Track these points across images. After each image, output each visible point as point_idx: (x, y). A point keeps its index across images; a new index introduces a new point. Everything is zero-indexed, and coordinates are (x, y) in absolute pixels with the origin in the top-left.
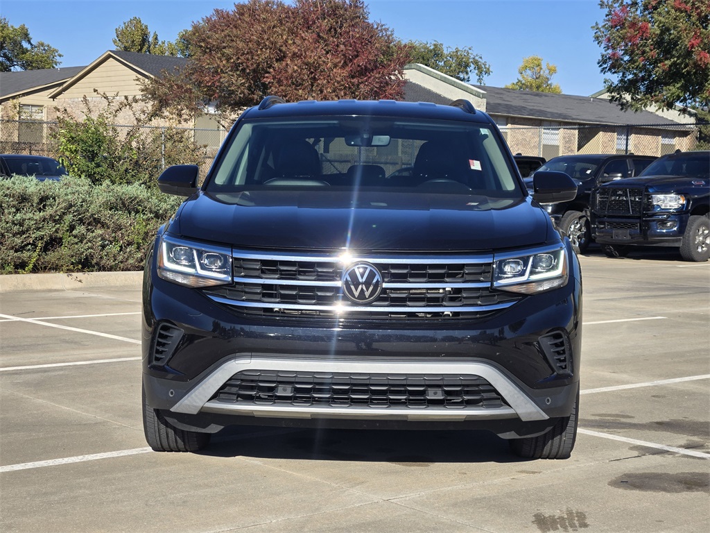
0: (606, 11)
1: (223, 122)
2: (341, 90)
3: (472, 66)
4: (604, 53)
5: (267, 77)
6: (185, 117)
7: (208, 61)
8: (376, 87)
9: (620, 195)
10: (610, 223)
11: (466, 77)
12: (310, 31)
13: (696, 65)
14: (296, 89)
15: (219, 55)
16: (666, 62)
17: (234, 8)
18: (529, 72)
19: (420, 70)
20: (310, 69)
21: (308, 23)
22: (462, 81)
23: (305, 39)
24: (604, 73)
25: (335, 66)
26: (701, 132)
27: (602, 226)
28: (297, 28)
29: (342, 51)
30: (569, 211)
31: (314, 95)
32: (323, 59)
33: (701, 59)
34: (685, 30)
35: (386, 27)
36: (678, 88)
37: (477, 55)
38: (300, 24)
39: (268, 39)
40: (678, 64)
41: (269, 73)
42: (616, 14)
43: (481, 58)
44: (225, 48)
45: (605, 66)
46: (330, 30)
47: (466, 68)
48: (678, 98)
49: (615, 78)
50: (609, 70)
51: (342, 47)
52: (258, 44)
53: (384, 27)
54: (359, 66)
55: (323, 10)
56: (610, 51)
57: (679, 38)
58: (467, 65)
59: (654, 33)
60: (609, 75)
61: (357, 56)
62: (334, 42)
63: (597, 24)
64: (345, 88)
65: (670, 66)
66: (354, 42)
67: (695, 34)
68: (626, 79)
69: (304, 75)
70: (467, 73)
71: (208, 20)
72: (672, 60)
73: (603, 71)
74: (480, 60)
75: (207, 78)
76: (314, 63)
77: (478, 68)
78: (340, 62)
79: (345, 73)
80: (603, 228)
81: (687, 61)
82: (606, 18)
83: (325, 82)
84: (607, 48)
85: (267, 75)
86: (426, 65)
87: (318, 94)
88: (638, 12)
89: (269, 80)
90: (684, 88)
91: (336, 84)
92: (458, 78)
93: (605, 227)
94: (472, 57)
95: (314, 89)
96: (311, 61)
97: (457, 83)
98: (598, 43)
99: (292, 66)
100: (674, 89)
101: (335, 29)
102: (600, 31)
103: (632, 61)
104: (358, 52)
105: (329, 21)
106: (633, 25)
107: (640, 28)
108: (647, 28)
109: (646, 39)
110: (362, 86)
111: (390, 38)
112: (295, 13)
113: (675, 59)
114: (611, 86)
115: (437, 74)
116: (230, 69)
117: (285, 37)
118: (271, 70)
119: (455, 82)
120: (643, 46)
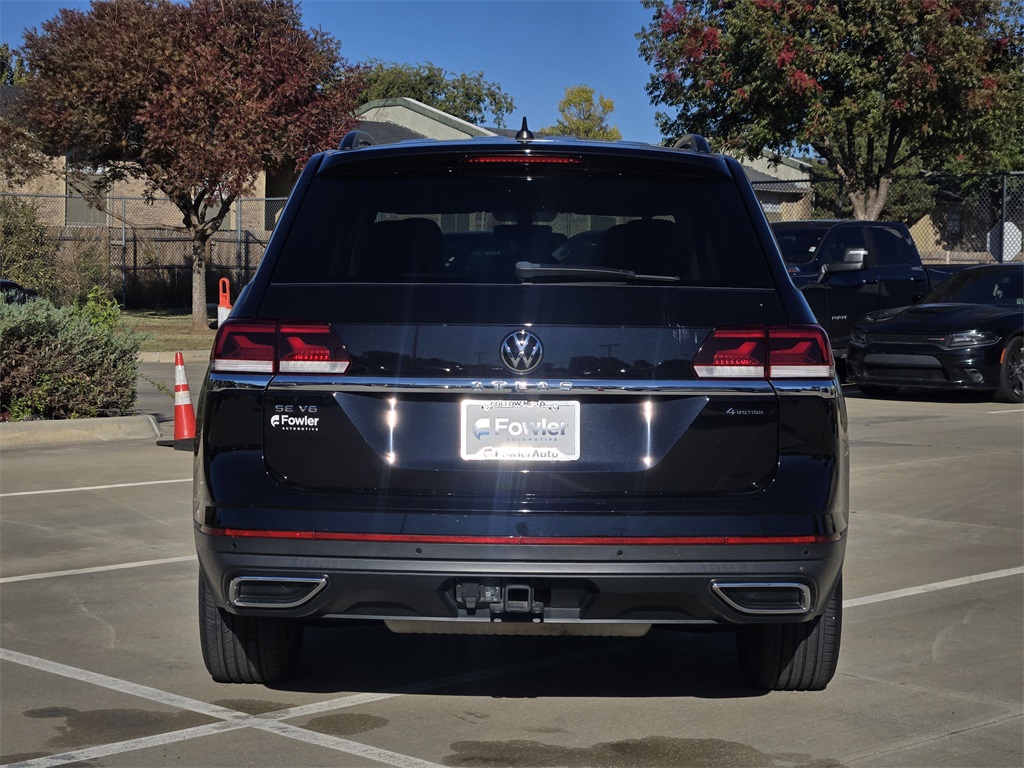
0: (653, 11)
1: (78, 186)
2: (257, 134)
3: (488, 101)
4: (655, 73)
5: (141, 114)
6: (18, 177)
7: (49, 90)
8: (313, 130)
11: (479, 116)
12: (208, 43)
13: (789, 91)
14: (186, 133)
15: (67, 80)
16: (746, 88)
17: (90, 8)
18: (574, 110)
19: (409, 107)
20: (208, 101)
21: (205, 31)
22: (472, 122)
23: (202, 55)
24: (656, 104)
25: (249, 96)
26: (817, 195)
28: (188, 37)
29: (259, 73)
31: (215, 142)
32: (229, 86)
33: (795, 83)
34: (773, 37)
35: (330, 37)
36: (764, 126)
37: (493, 85)
38: (193, 33)
39: (140, 56)
40: (763, 90)
41: (144, 107)
42: (668, 15)
43: (499, 88)
44: (75, 68)
45: (657, 93)
46: (239, 42)
47: (478, 103)
48: (765, 141)
49: (672, 112)
50: (663, 99)
51: (259, 67)
52: (125, 63)
53: (325, 37)
54: (286, 97)
55: (228, 10)
56: (664, 71)
57: (763, 50)
58: (479, 100)
59: (726, 44)
60: (663, 107)
61: (283, 81)
62: (246, 60)
63: (643, 29)
64: (265, 130)
65: (752, 93)
66: (277, 60)
67: (787, 43)
68: (689, 114)
69: (198, 110)
70: (480, 111)
71: (50, 27)
72: (754, 84)
73: (655, 101)
74: (497, 91)
75: (50, 117)
76: (214, 92)
77: (496, 103)
78: (255, 91)
79: (265, 106)
81: (776, 85)
82: (653, 22)
83: (232, 122)
84: (660, 66)
85: (141, 111)
86: (417, 100)
87: (222, 141)
88: (703, 12)
89: (144, 119)
90: (773, 126)
91: (249, 125)
92: (465, 118)
94: (486, 86)
95: (216, 133)
96: (209, 88)
97: (464, 125)
98: (646, 59)
99: (180, 98)
100: (757, 128)
101: (247, 40)
102: (649, 41)
103: (695, 86)
104: (283, 74)
105: (237, 27)
106: (695, 32)
107: (705, 36)
108: (715, 37)
109: (714, 53)
110: (291, 127)
111: (334, 53)
112: (186, 14)
113: (759, 82)
114: (666, 123)
115: (433, 112)
116: (84, 101)
117: (167, 52)
118: (147, 103)
119: (460, 123)
120: (711, 64)
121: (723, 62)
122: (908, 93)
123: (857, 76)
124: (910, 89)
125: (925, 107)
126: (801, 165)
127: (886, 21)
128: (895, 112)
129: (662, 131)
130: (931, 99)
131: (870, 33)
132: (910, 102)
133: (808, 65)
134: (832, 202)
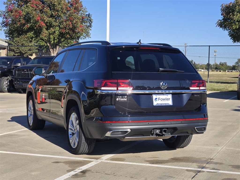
0: (6, 6)
9: (25, 71)
10: (22, 81)
27: (19, 82)
30: (3, 77)
33: (41, 24)
50: (5, 26)
65: (30, 26)
67: (39, 16)
73: (3, 26)
80: (19, 83)
84: (4, 18)
93: (20, 83)
100: (31, 34)
106: (16, 11)
107: (19, 12)
108: (21, 13)
109: (21, 16)
113: (32, 24)
120: (20, 19)
121: (23, 18)
122: (66, 28)
123: (54, 23)
124: (66, 27)
125: (69, 31)
126: (6, 41)
127: (60, 12)
128: (63, 32)
129: (5, 34)
130: (70, 29)
131: (57, 14)
132: (65, 30)
133: (43, 20)
134: (14, 50)
